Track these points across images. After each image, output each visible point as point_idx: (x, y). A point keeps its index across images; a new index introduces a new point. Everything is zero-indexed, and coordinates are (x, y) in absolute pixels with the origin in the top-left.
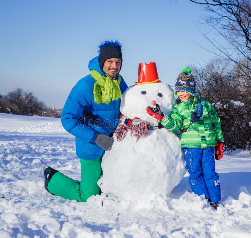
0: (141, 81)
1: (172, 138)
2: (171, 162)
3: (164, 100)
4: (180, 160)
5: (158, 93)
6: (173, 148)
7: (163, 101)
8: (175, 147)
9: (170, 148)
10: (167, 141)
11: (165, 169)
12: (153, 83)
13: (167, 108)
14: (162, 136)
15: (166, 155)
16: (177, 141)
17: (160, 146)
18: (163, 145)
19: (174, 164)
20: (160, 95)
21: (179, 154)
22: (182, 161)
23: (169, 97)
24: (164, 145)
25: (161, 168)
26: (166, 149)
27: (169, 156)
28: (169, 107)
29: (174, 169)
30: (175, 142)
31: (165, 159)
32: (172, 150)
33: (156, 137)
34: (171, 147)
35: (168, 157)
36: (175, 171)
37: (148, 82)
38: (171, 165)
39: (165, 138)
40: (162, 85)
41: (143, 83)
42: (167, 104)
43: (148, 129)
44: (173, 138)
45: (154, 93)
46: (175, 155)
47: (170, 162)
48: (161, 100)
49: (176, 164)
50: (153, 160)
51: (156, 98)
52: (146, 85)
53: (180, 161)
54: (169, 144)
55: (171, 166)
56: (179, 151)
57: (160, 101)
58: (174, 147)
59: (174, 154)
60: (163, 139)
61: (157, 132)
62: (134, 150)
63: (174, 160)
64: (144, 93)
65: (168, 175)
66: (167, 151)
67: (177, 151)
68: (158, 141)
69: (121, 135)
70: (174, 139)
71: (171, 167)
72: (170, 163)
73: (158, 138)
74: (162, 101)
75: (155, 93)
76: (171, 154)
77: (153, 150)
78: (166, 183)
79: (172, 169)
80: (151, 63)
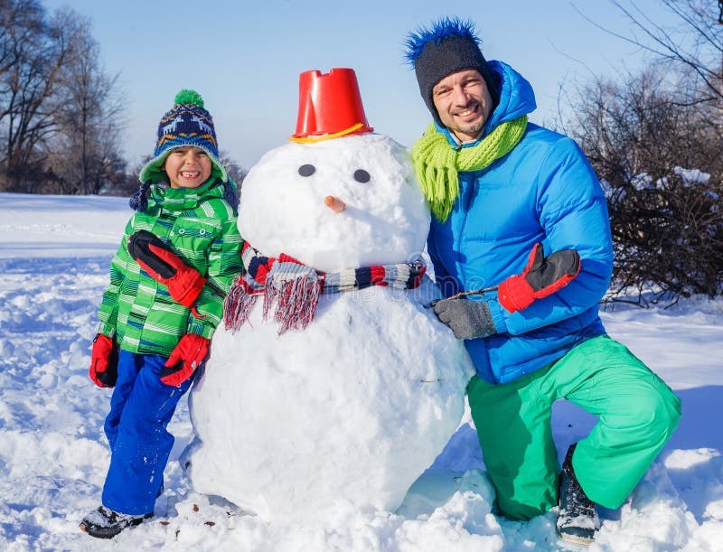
0: (305, 130)
1: (402, 319)
2: (395, 401)
3: (374, 193)
4: (429, 392)
5: (356, 169)
6: (404, 351)
7: (372, 198)
8: (414, 349)
9: (395, 355)
10: (384, 330)
11: (373, 426)
12: (343, 136)
13: (385, 217)
14: (367, 313)
15: (377, 377)
16: (421, 328)
17: (356, 350)
18: (368, 345)
19: (408, 407)
20: (362, 176)
21: (426, 372)
22: (436, 395)
23: (394, 183)
24: (372, 343)
25: (359, 422)
26: (379, 360)
27: (387, 381)
28: (393, 216)
29: (407, 422)
30: (411, 332)
31: (372, 392)
32: (399, 361)
33: (344, 319)
34: (398, 351)
35: (383, 385)
36: (413, 428)
37: (326, 135)
38: (397, 410)
39: (380, 319)
40: (373, 141)
41: (309, 137)
42: (384, 207)
43: (322, 292)
44: (406, 319)
45: (340, 170)
46: (413, 376)
47: (391, 402)
48: (366, 195)
49: (416, 406)
50: (331, 398)
51: (346, 186)
52: (319, 144)
53: (431, 395)
54: (390, 339)
55: (397, 415)
56: (424, 361)
57: (359, 199)
58: (409, 348)
59: (407, 375)
60: (369, 323)
61: (351, 301)
62: (272, 363)
63: (408, 393)
64: (307, 171)
65: (385, 446)
66: (382, 365)
67: (420, 363)
68: (350, 331)
69: (236, 312)
70: (411, 323)
71: (395, 420)
72: (392, 405)
73: (351, 322)
74: (367, 198)
75: (345, 169)
76: (394, 376)
77: (332, 364)
78: (382, 470)
79: (402, 424)
80: (335, 70)
